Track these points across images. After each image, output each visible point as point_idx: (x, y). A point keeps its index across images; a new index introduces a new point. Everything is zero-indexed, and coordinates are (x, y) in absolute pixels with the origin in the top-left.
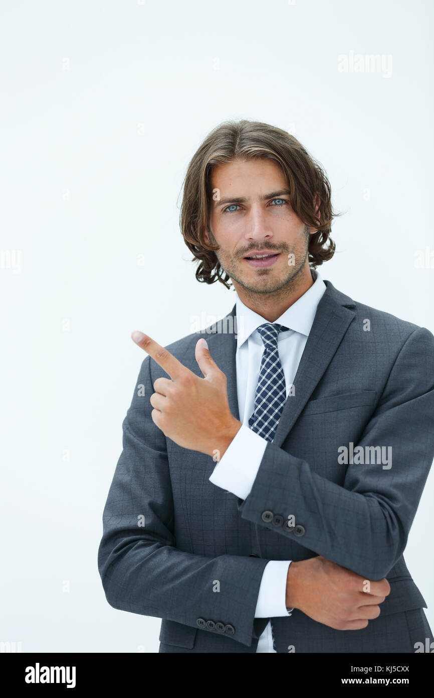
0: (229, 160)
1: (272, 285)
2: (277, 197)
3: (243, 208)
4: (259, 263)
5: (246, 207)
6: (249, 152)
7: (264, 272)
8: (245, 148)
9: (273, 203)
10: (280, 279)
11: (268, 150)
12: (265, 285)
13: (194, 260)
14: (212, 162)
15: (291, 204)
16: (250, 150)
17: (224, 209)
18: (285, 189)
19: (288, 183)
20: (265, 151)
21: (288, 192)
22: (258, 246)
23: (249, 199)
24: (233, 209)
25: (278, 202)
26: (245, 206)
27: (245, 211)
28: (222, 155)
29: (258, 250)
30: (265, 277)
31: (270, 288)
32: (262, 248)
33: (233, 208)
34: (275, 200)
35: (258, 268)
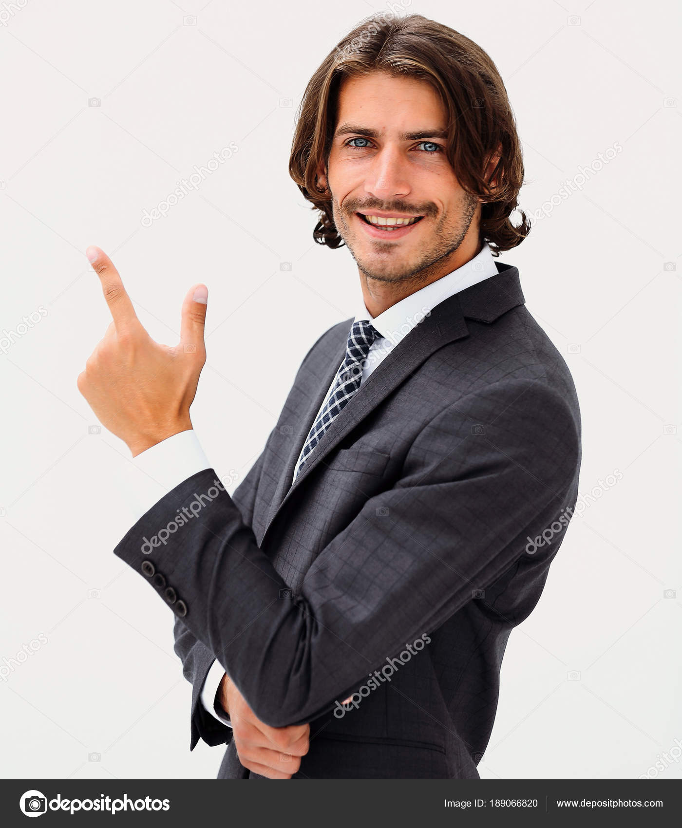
0: (367, 71)
1: (394, 272)
2: (426, 139)
3: (375, 146)
4: (379, 233)
5: (379, 145)
6: (398, 63)
7: (386, 248)
8: (392, 58)
9: (422, 147)
10: (408, 263)
11: (425, 67)
12: (383, 270)
13: (313, 209)
14: (341, 68)
15: (447, 153)
16: (398, 61)
17: (346, 142)
18: (442, 129)
19: (447, 120)
20: (419, 68)
21: (444, 135)
22: (382, 205)
23: (383, 134)
24: (362, 145)
25: (430, 147)
26: (376, 142)
27: (375, 151)
28: (357, 60)
29: (382, 210)
30: (384, 256)
31: (389, 275)
32: (388, 208)
33: (361, 143)
34: (426, 143)
35: (378, 240)
